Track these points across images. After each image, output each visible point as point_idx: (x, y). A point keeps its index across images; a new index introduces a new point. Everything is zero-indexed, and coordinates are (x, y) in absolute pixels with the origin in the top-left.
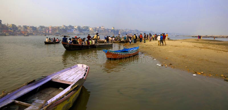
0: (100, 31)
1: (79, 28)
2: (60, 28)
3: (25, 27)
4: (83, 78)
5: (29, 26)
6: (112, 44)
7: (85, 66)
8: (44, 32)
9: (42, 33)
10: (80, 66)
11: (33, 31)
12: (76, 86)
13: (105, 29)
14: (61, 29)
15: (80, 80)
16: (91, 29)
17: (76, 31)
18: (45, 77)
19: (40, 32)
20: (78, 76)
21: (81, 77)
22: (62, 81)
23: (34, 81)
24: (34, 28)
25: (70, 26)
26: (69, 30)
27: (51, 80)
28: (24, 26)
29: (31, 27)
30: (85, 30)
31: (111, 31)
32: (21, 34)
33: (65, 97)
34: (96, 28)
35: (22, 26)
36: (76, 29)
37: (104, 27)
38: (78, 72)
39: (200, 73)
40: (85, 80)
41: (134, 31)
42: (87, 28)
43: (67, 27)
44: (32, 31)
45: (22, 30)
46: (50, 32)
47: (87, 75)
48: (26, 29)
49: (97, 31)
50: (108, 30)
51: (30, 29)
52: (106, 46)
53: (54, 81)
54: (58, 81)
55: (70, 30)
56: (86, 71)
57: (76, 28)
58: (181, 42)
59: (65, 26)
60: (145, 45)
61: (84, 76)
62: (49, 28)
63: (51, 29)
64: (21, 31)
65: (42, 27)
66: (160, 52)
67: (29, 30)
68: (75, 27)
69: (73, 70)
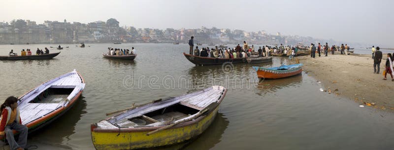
0: (260, 38)
1: (228, 31)
2: (198, 32)
3: (148, 31)
4: (217, 101)
5: (152, 29)
6: (271, 59)
7: (222, 88)
8: (172, 38)
9: (170, 39)
10: (215, 88)
11: (158, 37)
12: (207, 110)
13: (266, 35)
14: (199, 34)
15: (213, 103)
16: (246, 35)
17: (223, 37)
18: (173, 98)
19: (167, 38)
20: (211, 100)
21: (214, 101)
22: (193, 105)
23: (160, 100)
24: (159, 32)
25: (214, 29)
26: (212, 34)
27: (180, 102)
28: (145, 29)
29: (154, 30)
30: (237, 36)
31: (276, 39)
32: (142, 41)
33: (194, 120)
34: (253, 34)
35: (143, 29)
36: (224, 35)
37: (265, 32)
38: (212, 96)
39: (369, 105)
40: (219, 104)
41: (306, 38)
42: (241, 32)
43: (208, 29)
44: (156, 36)
45: (143, 35)
46: (182, 38)
47: (223, 98)
48: (147, 34)
49: (255, 38)
50: (272, 36)
51: (154, 33)
52: (263, 62)
53: (182, 104)
54: (187, 105)
55: (215, 35)
56: (222, 94)
57: (223, 31)
58: (368, 58)
59: (205, 28)
60: (314, 61)
61: (219, 99)
62: (180, 32)
63: (183, 34)
64: (142, 37)
65: (170, 30)
66: (330, 72)
67: (152, 34)
68: (221, 31)
69: (206, 93)
